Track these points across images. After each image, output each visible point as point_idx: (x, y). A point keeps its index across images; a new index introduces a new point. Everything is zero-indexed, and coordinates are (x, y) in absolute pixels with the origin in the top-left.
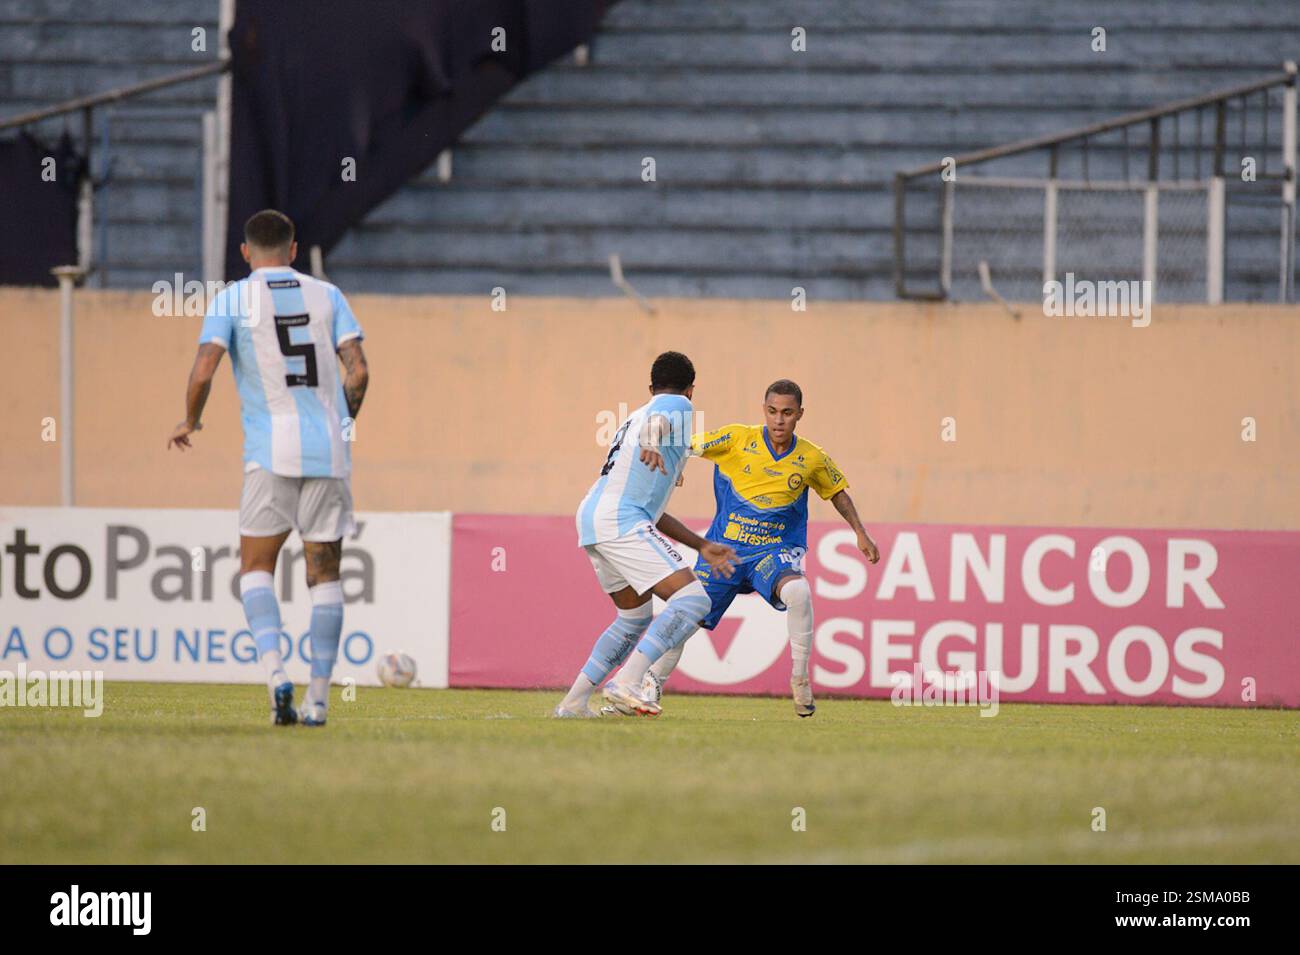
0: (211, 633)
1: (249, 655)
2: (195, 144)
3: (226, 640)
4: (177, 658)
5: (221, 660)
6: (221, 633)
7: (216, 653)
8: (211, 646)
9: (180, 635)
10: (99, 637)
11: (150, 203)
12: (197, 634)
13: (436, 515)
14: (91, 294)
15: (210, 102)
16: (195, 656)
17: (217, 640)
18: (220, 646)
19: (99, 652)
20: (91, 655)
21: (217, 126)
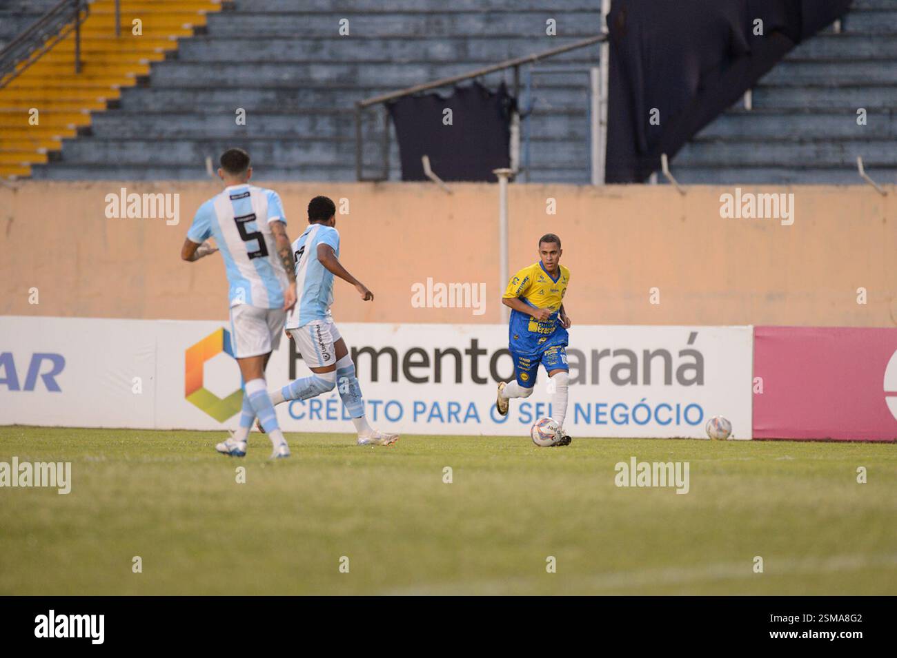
0: (598, 406)
1: (623, 419)
2: (586, 88)
3: (608, 410)
4: (576, 422)
5: (605, 423)
6: (605, 405)
7: (601, 418)
8: (598, 414)
9: (578, 407)
10: (525, 408)
11: (556, 127)
12: (589, 405)
13: (744, 327)
14: (518, 186)
15: (596, 61)
16: (588, 420)
17: (602, 409)
18: (604, 414)
19: (526, 418)
20: (520, 420)
21: (600, 77)
